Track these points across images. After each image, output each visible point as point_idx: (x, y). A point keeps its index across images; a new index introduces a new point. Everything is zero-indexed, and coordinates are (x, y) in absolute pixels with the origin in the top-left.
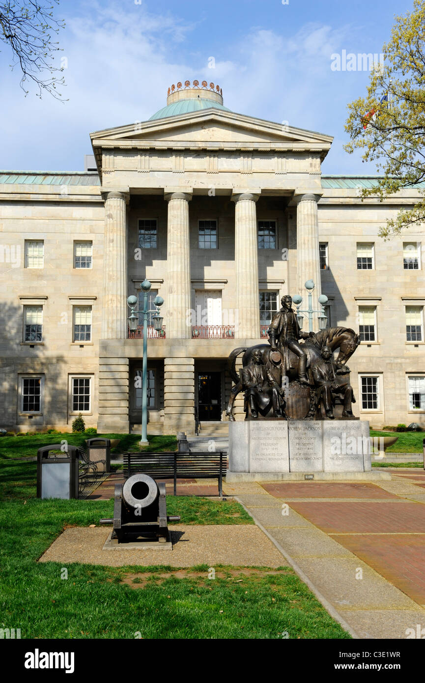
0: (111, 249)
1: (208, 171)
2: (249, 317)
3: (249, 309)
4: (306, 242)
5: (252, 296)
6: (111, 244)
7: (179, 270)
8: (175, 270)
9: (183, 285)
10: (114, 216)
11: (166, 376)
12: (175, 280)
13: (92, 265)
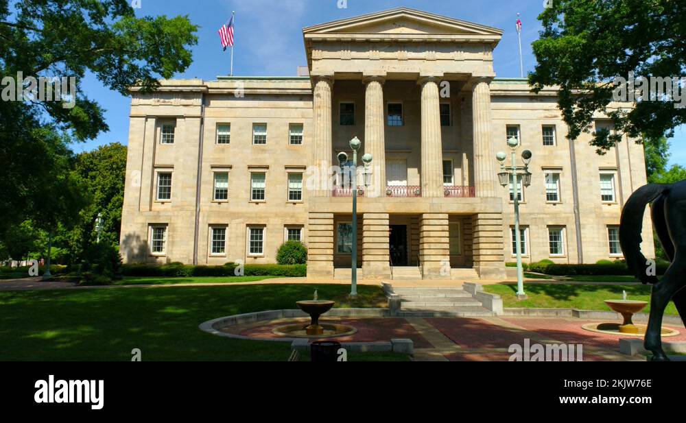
0: (319, 122)
1: (399, 58)
2: (434, 179)
3: (434, 172)
4: (482, 116)
5: (437, 161)
6: (319, 118)
7: (375, 139)
8: (372, 139)
9: (379, 152)
10: (322, 95)
11: (365, 228)
12: (372, 148)
13: (302, 142)
